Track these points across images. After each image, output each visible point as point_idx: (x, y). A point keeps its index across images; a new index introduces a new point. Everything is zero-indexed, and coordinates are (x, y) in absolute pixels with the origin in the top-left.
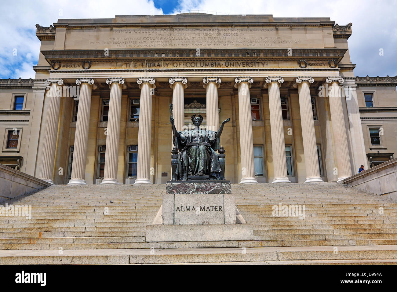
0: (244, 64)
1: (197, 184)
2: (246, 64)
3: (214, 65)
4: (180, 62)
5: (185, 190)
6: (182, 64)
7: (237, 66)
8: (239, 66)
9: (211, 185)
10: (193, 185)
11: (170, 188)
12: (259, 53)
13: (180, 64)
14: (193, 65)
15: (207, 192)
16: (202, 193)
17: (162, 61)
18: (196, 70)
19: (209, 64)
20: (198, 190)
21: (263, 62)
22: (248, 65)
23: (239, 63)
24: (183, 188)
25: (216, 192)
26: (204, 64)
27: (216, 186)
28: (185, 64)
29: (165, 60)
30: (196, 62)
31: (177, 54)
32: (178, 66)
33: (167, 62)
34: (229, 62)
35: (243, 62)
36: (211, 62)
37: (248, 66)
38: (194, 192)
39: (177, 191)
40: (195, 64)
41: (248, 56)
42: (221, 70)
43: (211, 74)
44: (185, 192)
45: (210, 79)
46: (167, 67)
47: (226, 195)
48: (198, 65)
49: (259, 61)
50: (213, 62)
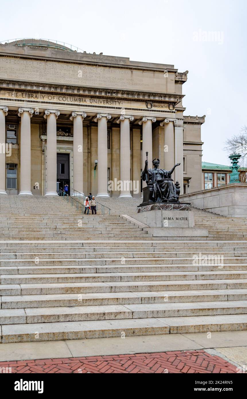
0: (104, 101)
1: (173, 204)
2: (106, 102)
3: (81, 100)
4: (53, 95)
5: (167, 208)
6: (56, 98)
7: (99, 103)
8: (101, 103)
9: (181, 205)
10: (171, 205)
11: (159, 206)
12: (118, 93)
13: (54, 97)
14: (64, 99)
15: (179, 210)
16: (176, 210)
17: (39, 93)
18: (67, 104)
19: (77, 100)
20: (174, 208)
21: (119, 101)
22: (108, 102)
23: (101, 101)
24: (165, 207)
25: (183, 209)
26: (74, 99)
27: (184, 206)
28: (58, 97)
29: (42, 92)
30: (66, 97)
31: (52, 88)
32: (52, 99)
33: (43, 95)
34: (92, 99)
35: (104, 100)
36: (79, 97)
37: (107, 104)
38: (171, 209)
39: (163, 208)
40: (66, 98)
41: (109, 95)
42: (86, 106)
43: (79, 109)
44: (167, 209)
45: (78, 113)
46: (43, 99)
47: (190, 212)
48: (69, 99)
49: (116, 100)
50: (80, 97)
